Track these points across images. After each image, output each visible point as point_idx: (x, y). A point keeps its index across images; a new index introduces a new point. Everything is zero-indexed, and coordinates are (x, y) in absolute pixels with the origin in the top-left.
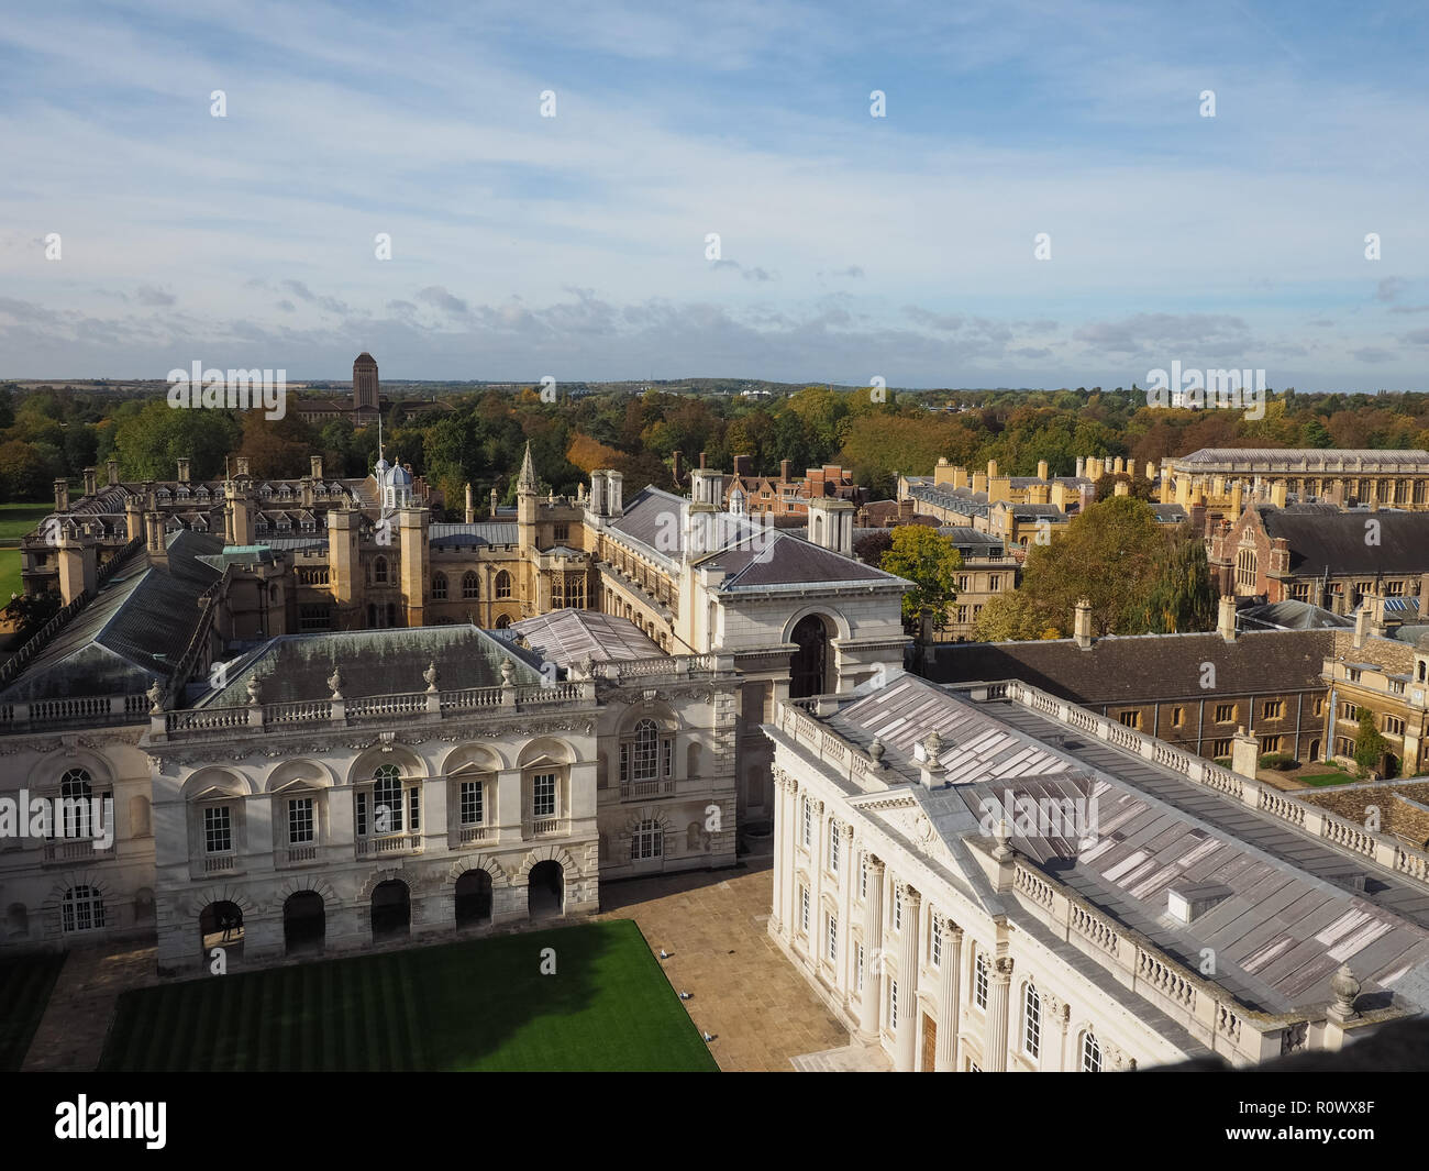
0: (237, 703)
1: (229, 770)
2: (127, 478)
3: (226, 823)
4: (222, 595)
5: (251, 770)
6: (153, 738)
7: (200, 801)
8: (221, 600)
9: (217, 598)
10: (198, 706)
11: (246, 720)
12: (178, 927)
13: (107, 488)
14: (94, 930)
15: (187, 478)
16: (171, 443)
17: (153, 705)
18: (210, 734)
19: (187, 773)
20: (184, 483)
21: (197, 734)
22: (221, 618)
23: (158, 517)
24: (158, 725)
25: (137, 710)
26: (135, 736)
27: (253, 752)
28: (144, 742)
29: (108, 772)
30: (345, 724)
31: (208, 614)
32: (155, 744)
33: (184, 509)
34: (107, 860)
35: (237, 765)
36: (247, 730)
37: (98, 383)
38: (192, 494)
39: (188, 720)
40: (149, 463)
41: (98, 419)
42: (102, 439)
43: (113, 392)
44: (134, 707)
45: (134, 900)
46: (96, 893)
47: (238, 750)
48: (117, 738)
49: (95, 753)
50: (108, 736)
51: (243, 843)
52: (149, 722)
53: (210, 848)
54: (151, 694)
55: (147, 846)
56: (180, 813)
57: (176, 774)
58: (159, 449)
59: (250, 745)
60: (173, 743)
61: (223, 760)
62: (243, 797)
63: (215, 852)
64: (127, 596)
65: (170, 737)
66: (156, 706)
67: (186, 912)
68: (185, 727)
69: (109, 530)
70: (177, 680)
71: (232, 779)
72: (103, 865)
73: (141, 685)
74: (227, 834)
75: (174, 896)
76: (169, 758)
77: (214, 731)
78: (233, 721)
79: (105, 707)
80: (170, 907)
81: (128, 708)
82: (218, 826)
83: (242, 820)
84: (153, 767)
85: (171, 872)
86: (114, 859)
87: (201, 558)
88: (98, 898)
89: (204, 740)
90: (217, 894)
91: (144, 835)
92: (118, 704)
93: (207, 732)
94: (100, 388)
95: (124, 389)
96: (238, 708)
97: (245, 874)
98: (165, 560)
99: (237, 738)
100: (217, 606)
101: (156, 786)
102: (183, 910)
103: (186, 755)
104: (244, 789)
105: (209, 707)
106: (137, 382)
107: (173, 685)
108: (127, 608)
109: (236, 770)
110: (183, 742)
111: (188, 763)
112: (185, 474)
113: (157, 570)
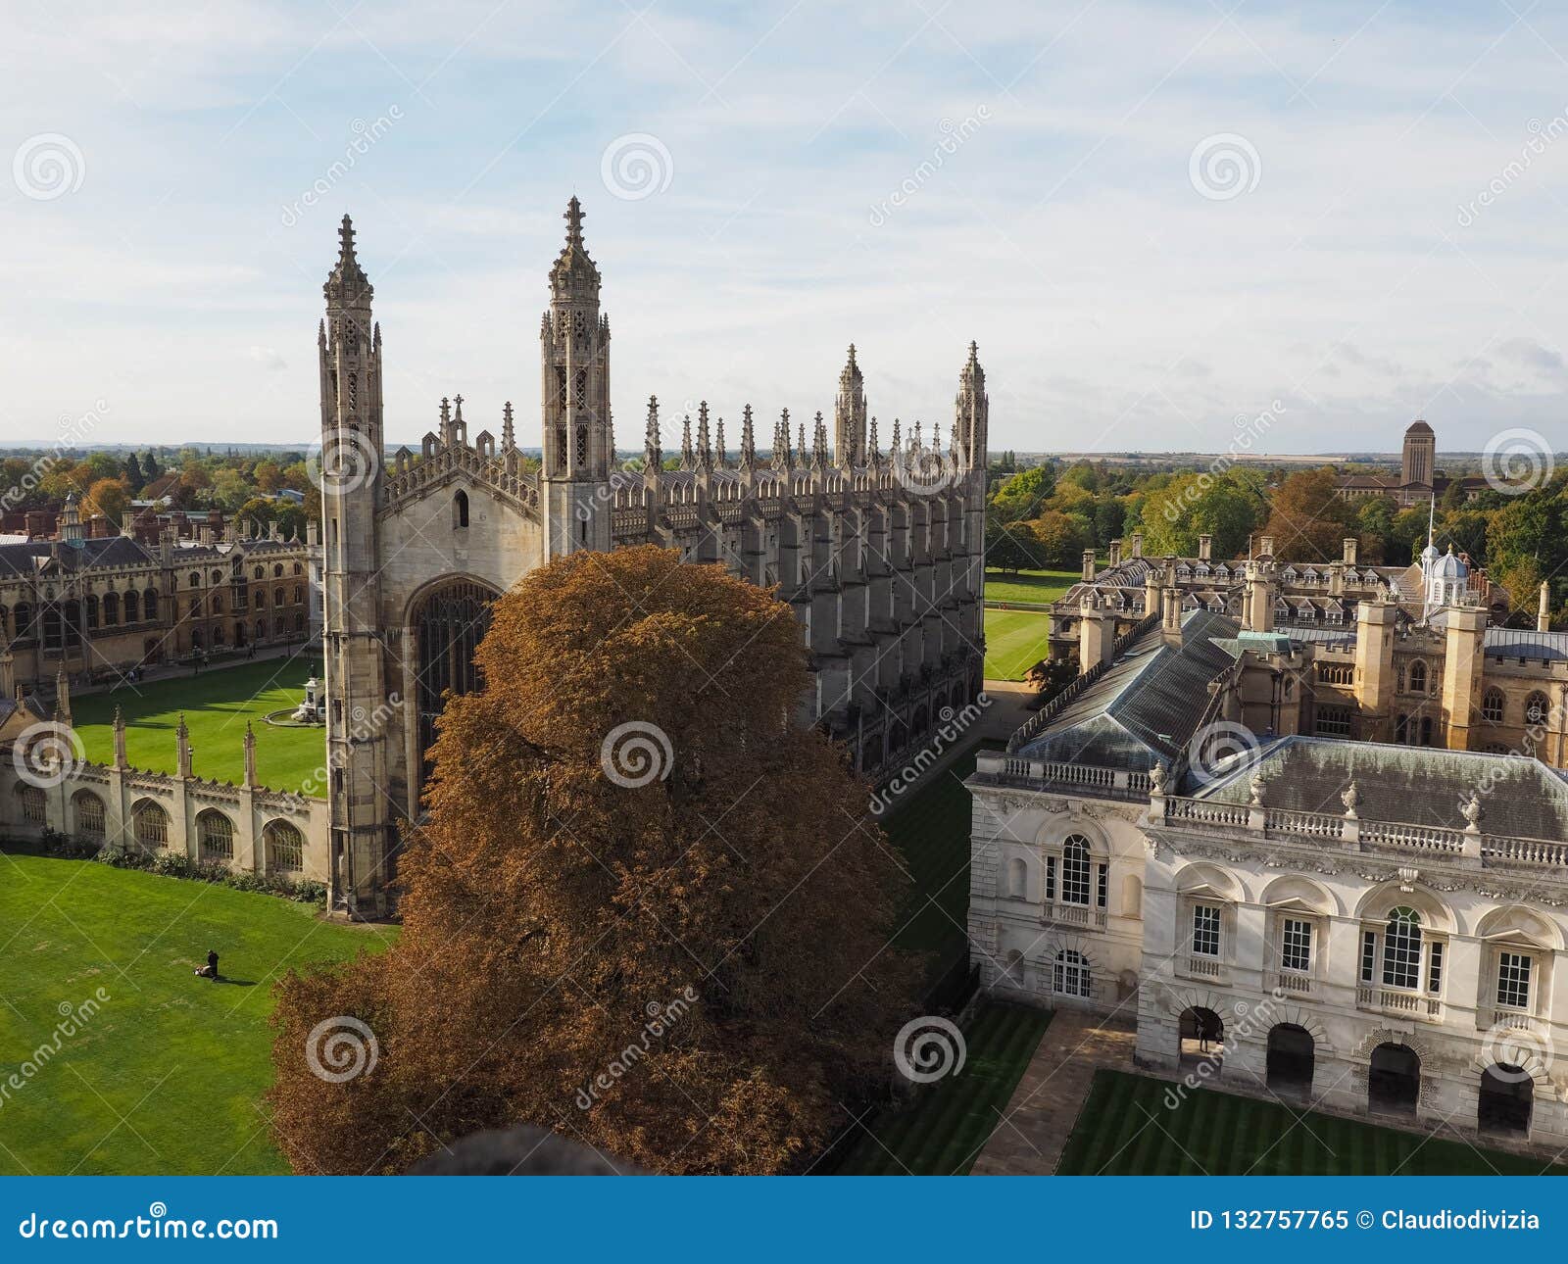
0: (1238, 800)
1: (1223, 870)
2: (1149, 551)
3: (1216, 926)
4: (1233, 681)
5: (1248, 877)
6: (1152, 820)
7: (1191, 896)
8: (1232, 688)
9: (1227, 685)
10: (1198, 796)
11: (1247, 821)
12: (1158, 1021)
13: (1131, 560)
14: (1079, 997)
15: (1207, 556)
16: (1195, 518)
17: (1154, 786)
18: (1208, 828)
19: (1181, 863)
20: (1204, 561)
21: (1195, 825)
22: (1230, 706)
23: (1176, 594)
24: (1157, 807)
25: (1139, 787)
26: (1134, 814)
27: (1250, 856)
28: (1143, 821)
29: (1106, 845)
30: (1357, 848)
31: (1217, 701)
32: (1152, 827)
33: (1202, 588)
34: (1098, 932)
35: (1231, 866)
36: (1246, 831)
37: (1131, 456)
38: (1212, 572)
39: (1187, 808)
40: (1172, 539)
41: (1128, 492)
42: (1130, 512)
43: (1144, 465)
44: (1136, 785)
45: (1118, 979)
46: (1085, 962)
47: (1236, 851)
48: (1116, 812)
49: (1096, 822)
50: (1109, 809)
51: (1232, 953)
52: (1148, 802)
53: (1197, 949)
54: (1154, 774)
55: (1134, 928)
56: (1171, 902)
57: (1170, 862)
58: (1183, 524)
59: (1247, 848)
60: (1171, 829)
61: (1218, 858)
62: (1236, 903)
63: (1201, 954)
64: (1140, 671)
65: (1168, 823)
66: (1157, 788)
67: (1167, 1008)
68: (1183, 815)
69: (1128, 603)
70: (1179, 764)
71: (1225, 880)
72: (1094, 935)
73: (1145, 764)
74: (1216, 938)
75: (1156, 987)
76: (1165, 845)
77: (1211, 826)
78: (1233, 819)
79: (1109, 779)
80: (1152, 998)
81: (1130, 784)
82: (1207, 926)
83: (1232, 928)
84: (1149, 851)
85: (1156, 961)
86: (1103, 933)
87: (1215, 641)
88: (1086, 967)
89: (1200, 833)
90: (1200, 998)
91: (1134, 917)
92: (1121, 779)
93: (1204, 825)
94: (1132, 461)
95: (1155, 461)
96: (1240, 807)
97: (1230, 986)
98: (1179, 639)
99: (1236, 838)
100: (1227, 695)
101: (1149, 869)
102: (1164, 1004)
103: (1182, 845)
104: (1236, 894)
105: (1209, 799)
106: (1168, 456)
107: (1175, 769)
108: (1139, 684)
109: (1232, 872)
110: (1179, 830)
111: (1183, 853)
112: (1206, 551)
113: (1170, 649)
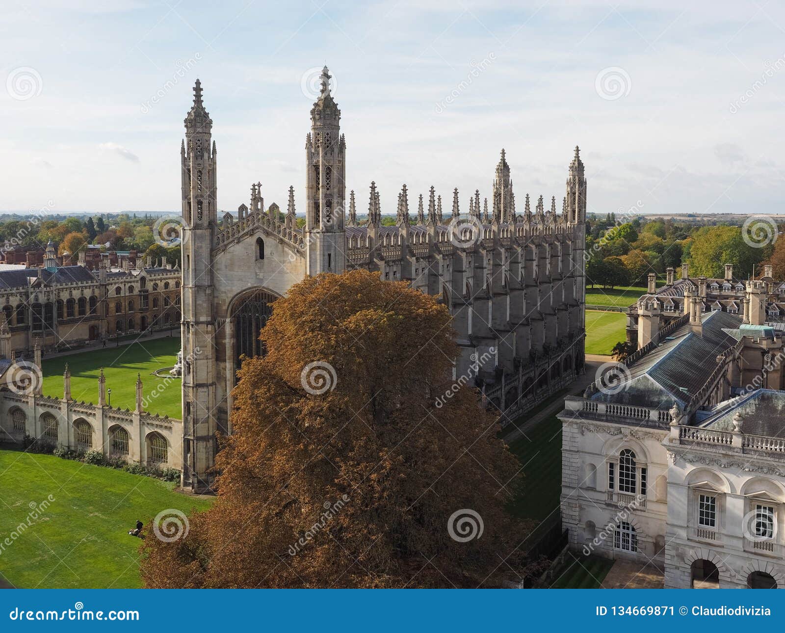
0: (727, 429)
1: (716, 472)
2: (695, 275)
3: (713, 508)
4: (735, 355)
5: (732, 477)
6: (671, 440)
7: (697, 489)
8: (734, 360)
9: (731, 358)
10: (701, 426)
11: (731, 442)
12: (677, 568)
13: (681, 280)
14: (630, 551)
15: (730, 277)
16: (724, 255)
17: (671, 420)
18: (707, 446)
19: (690, 468)
20: (728, 281)
21: (698, 444)
22: (733, 371)
24: (675, 432)
25: (665, 420)
26: (662, 436)
27: (732, 464)
28: (666, 441)
29: (646, 456)
31: (722, 367)
32: (671, 444)
33: (727, 297)
34: (641, 511)
35: (723, 471)
36: (731, 448)
37: (690, 216)
38: (733, 288)
39: (693, 433)
40: (709, 267)
41: (685, 238)
42: (685, 250)
43: (699, 221)
44: (663, 418)
45: (655, 540)
46: (633, 529)
47: (724, 461)
48: (652, 435)
49: (639, 442)
50: (646, 433)
51: (724, 525)
52: (669, 429)
53: (701, 522)
54: (672, 412)
55: (663, 508)
56: (684, 494)
57: (683, 467)
58: (717, 257)
59: (732, 459)
60: (683, 446)
61: (713, 465)
62: (725, 494)
63: (705, 526)
64: (672, 349)
65: (681, 442)
66: (674, 421)
67: (683, 559)
68: (691, 438)
69: (677, 307)
70: (691, 405)
71: (718, 479)
72: (639, 513)
73: (669, 406)
74: (713, 515)
75: (676, 547)
76: (680, 456)
77: (709, 445)
78: (722, 441)
79: (647, 415)
80: (673, 553)
81: (660, 418)
82: (707, 508)
83: (723, 509)
84: (670, 460)
85: (676, 530)
86: (645, 511)
87: (725, 330)
88: (634, 533)
89: (702, 449)
90: (704, 554)
91: (663, 502)
92: (654, 415)
93: (704, 444)
94: (691, 219)
95: (705, 219)
96: (726, 433)
97: (723, 546)
98: (700, 329)
99: (724, 452)
100: (731, 364)
101: (669, 472)
102: (681, 557)
103: (690, 457)
104: (726, 489)
105: (709, 428)
106: (714, 215)
107: (688, 409)
108: (670, 357)
109: (722, 475)
110: (689, 447)
111: (691, 462)
112: (729, 274)
113: (694, 335)
